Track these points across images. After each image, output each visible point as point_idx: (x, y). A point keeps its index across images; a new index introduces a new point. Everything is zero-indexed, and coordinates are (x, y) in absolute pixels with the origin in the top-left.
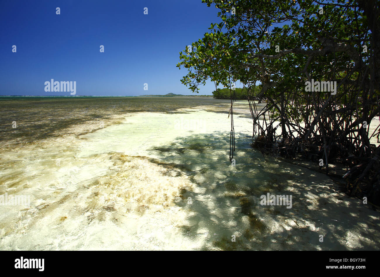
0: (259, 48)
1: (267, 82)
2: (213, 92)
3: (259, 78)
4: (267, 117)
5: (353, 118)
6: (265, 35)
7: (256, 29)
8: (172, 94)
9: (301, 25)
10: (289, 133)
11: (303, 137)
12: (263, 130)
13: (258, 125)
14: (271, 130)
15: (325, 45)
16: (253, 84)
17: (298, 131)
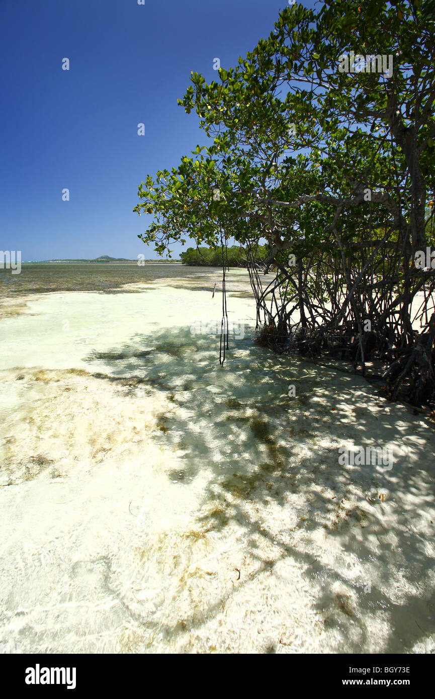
0: (264, 187)
1: (278, 240)
2: (180, 255)
3: (263, 234)
4: (277, 295)
5: (393, 294)
6: (273, 168)
7: (260, 157)
8: (107, 257)
9: (325, 157)
10: (310, 320)
11: (331, 325)
12: (271, 316)
13: (264, 308)
14: (285, 316)
15: (358, 192)
16: (254, 243)
17: (322, 316)
